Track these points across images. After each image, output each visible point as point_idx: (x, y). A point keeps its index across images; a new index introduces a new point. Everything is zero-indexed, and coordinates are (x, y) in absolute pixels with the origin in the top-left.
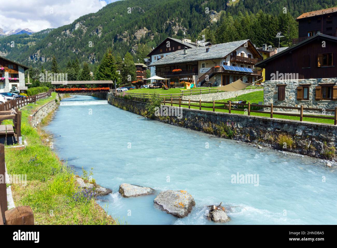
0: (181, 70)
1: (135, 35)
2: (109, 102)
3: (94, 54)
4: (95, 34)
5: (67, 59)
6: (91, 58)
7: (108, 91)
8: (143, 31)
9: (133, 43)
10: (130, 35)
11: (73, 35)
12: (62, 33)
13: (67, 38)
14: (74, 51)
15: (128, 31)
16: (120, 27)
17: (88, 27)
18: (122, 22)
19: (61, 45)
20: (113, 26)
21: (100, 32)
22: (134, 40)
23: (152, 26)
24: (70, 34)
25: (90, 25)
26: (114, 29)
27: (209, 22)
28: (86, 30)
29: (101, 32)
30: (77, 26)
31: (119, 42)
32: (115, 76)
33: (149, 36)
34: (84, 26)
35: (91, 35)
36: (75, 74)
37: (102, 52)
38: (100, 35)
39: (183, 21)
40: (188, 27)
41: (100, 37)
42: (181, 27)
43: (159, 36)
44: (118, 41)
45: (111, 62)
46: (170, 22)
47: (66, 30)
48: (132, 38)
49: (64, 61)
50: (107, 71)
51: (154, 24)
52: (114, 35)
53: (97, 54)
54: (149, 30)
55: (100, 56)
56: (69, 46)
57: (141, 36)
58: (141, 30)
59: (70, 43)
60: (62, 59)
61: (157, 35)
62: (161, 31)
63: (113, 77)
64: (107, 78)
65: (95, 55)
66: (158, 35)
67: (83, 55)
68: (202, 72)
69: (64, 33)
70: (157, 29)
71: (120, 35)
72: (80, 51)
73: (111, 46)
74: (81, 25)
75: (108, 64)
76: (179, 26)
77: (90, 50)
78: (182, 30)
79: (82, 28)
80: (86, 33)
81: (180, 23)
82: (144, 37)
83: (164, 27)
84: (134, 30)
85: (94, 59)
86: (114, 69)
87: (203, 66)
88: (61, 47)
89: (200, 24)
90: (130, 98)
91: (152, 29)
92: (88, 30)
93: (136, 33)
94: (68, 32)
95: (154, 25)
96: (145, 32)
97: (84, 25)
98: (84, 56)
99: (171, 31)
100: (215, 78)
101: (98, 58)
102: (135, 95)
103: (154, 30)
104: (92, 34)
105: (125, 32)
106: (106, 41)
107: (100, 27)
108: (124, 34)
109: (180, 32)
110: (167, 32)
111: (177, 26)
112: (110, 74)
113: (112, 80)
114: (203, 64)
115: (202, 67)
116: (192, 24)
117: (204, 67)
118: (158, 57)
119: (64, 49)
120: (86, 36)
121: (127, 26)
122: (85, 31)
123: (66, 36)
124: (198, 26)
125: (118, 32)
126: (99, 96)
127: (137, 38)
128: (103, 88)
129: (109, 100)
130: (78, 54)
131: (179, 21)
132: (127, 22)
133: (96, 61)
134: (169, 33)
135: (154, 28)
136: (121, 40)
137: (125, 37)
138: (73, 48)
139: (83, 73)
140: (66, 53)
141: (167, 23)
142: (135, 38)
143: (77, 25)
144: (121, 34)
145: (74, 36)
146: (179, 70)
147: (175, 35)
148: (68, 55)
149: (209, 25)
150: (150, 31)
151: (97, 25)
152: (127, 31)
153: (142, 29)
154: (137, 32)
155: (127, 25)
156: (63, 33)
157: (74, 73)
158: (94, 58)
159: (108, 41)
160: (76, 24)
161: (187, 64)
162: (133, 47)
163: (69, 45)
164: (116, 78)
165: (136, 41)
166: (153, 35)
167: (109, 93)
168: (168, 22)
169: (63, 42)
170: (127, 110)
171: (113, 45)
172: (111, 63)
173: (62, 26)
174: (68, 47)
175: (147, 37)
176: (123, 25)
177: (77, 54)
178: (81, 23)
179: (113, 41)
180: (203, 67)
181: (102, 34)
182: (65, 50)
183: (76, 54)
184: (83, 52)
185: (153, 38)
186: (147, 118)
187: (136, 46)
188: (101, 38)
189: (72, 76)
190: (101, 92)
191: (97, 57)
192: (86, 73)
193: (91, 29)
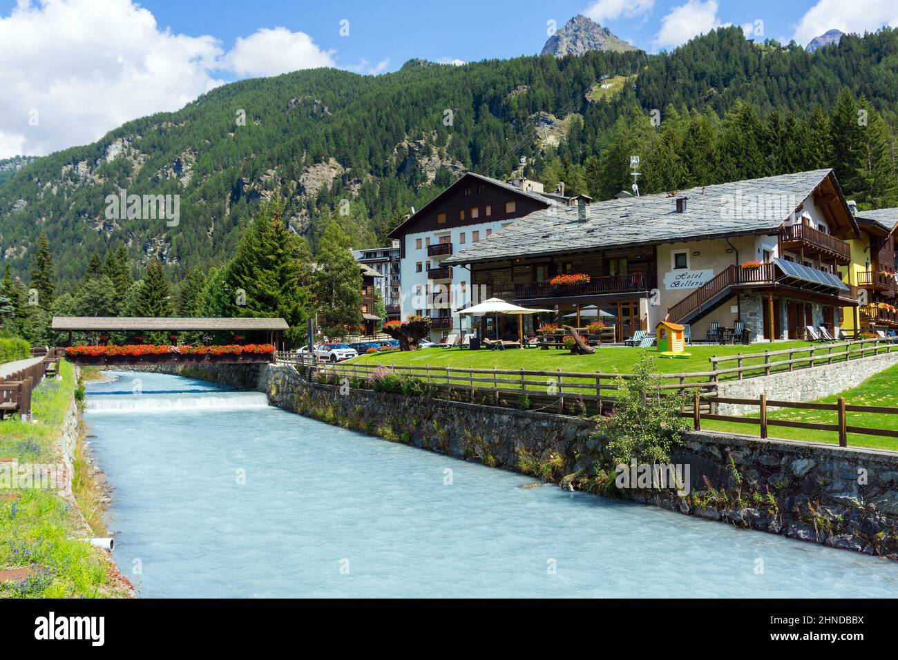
0: (588, 280)
1: (300, 181)
2: (277, 399)
3: (163, 237)
4: (171, 177)
5: (74, 251)
6: (155, 251)
7: (268, 356)
8: (326, 169)
9: (295, 207)
10: (283, 183)
11: (100, 177)
12: (63, 171)
13: (78, 185)
14: (97, 228)
15: (278, 170)
16: (253, 155)
17: (150, 154)
18: (259, 140)
19: (57, 209)
20: (230, 153)
21: (187, 171)
22: (298, 197)
23: (355, 154)
24: (90, 173)
25: (155, 147)
26: (231, 162)
27: (533, 147)
28: (142, 162)
29: (192, 172)
30: (114, 152)
31: (248, 202)
32: (294, 304)
33: (344, 184)
34: (137, 151)
35: (156, 180)
36: (116, 299)
37: (191, 232)
38: (185, 181)
39: (453, 143)
40: (469, 160)
41: (185, 186)
42: (448, 159)
43: (376, 187)
44: (243, 199)
45: (280, 251)
46: (413, 145)
47: (76, 162)
48: (291, 191)
49: (65, 257)
50: (265, 281)
51: (363, 150)
52: (232, 181)
53: (174, 238)
54: (345, 166)
55: (186, 245)
56: (84, 212)
57: (319, 185)
58: (319, 167)
59: (86, 203)
60: (58, 253)
61: (370, 181)
62: (385, 171)
63: (288, 304)
64: (263, 308)
65: (168, 240)
66: (374, 182)
67: (126, 242)
68: (677, 284)
69: (71, 171)
70: (370, 164)
71: (252, 180)
72: (120, 229)
73: (220, 213)
74: (126, 147)
75: (272, 257)
76: (441, 157)
77: (152, 226)
78: (450, 170)
79: (128, 158)
80: (142, 172)
81: (445, 149)
82: (329, 188)
83: (393, 159)
84: (296, 167)
85: (164, 253)
86: (291, 275)
87: (680, 264)
88: (58, 213)
89: (505, 152)
90: (417, 388)
91: (355, 164)
92: (149, 164)
93: (302, 177)
94: (82, 167)
95: (360, 151)
96: (334, 173)
97: (136, 147)
98: (130, 243)
99: (414, 171)
100: (734, 309)
101: (178, 250)
102: (450, 374)
103: (360, 166)
104: (160, 176)
105: (269, 171)
106: (205, 199)
107: (188, 156)
108: (264, 178)
109: (443, 173)
110: (402, 176)
111: (435, 158)
112: (276, 293)
113: (282, 315)
114: (677, 255)
115: (673, 265)
116: (482, 153)
117: (685, 267)
118: (428, 239)
119: (66, 222)
120: (142, 183)
121: (276, 155)
122: (137, 167)
123: (76, 180)
124: (499, 158)
125: (244, 171)
126: (216, 377)
127: (307, 191)
128: (251, 347)
129: (273, 392)
130: (113, 237)
131: (440, 142)
132: (277, 141)
133: (170, 261)
134: (408, 178)
135: (362, 162)
136: (254, 195)
137: (268, 187)
138: (97, 219)
139: (143, 293)
140: (72, 233)
141: (401, 147)
142: (301, 189)
143: (114, 146)
144: (254, 176)
145: (101, 181)
146: (579, 277)
147: (429, 182)
148: (79, 240)
149: (534, 154)
150: (348, 170)
151: (178, 148)
152: (276, 167)
153: (324, 163)
154: (307, 171)
155: (275, 150)
156: (65, 169)
157: (109, 295)
158: (163, 250)
159: (211, 199)
160: (110, 144)
161: (608, 255)
162: (294, 219)
163: (83, 208)
164: (296, 308)
165: (301, 199)
166: (359, 182)
167: (271, 365)
168: (405, 144)
169: (66, 197)
170: (401, 441)
171: (228, 210)
172: (279, 256)
173: (65, 149)
174: (79, 213)
175: (338, 188)
176: (261, 150)
177: (109, 236)
178: (126, 143)
179: (228, 200)
180: (677, 267)
181: (194, 177)
182: (70, 222)
183: (105, 237)
184: (128, 230)
185: (359, 190)
186: (576, 488)
187: (302, 216)
188: (188, 188)
189: (102, 303)
190: (240, 361)
191: (175, 247)
192: (155, 294)
193: (160, 162)
